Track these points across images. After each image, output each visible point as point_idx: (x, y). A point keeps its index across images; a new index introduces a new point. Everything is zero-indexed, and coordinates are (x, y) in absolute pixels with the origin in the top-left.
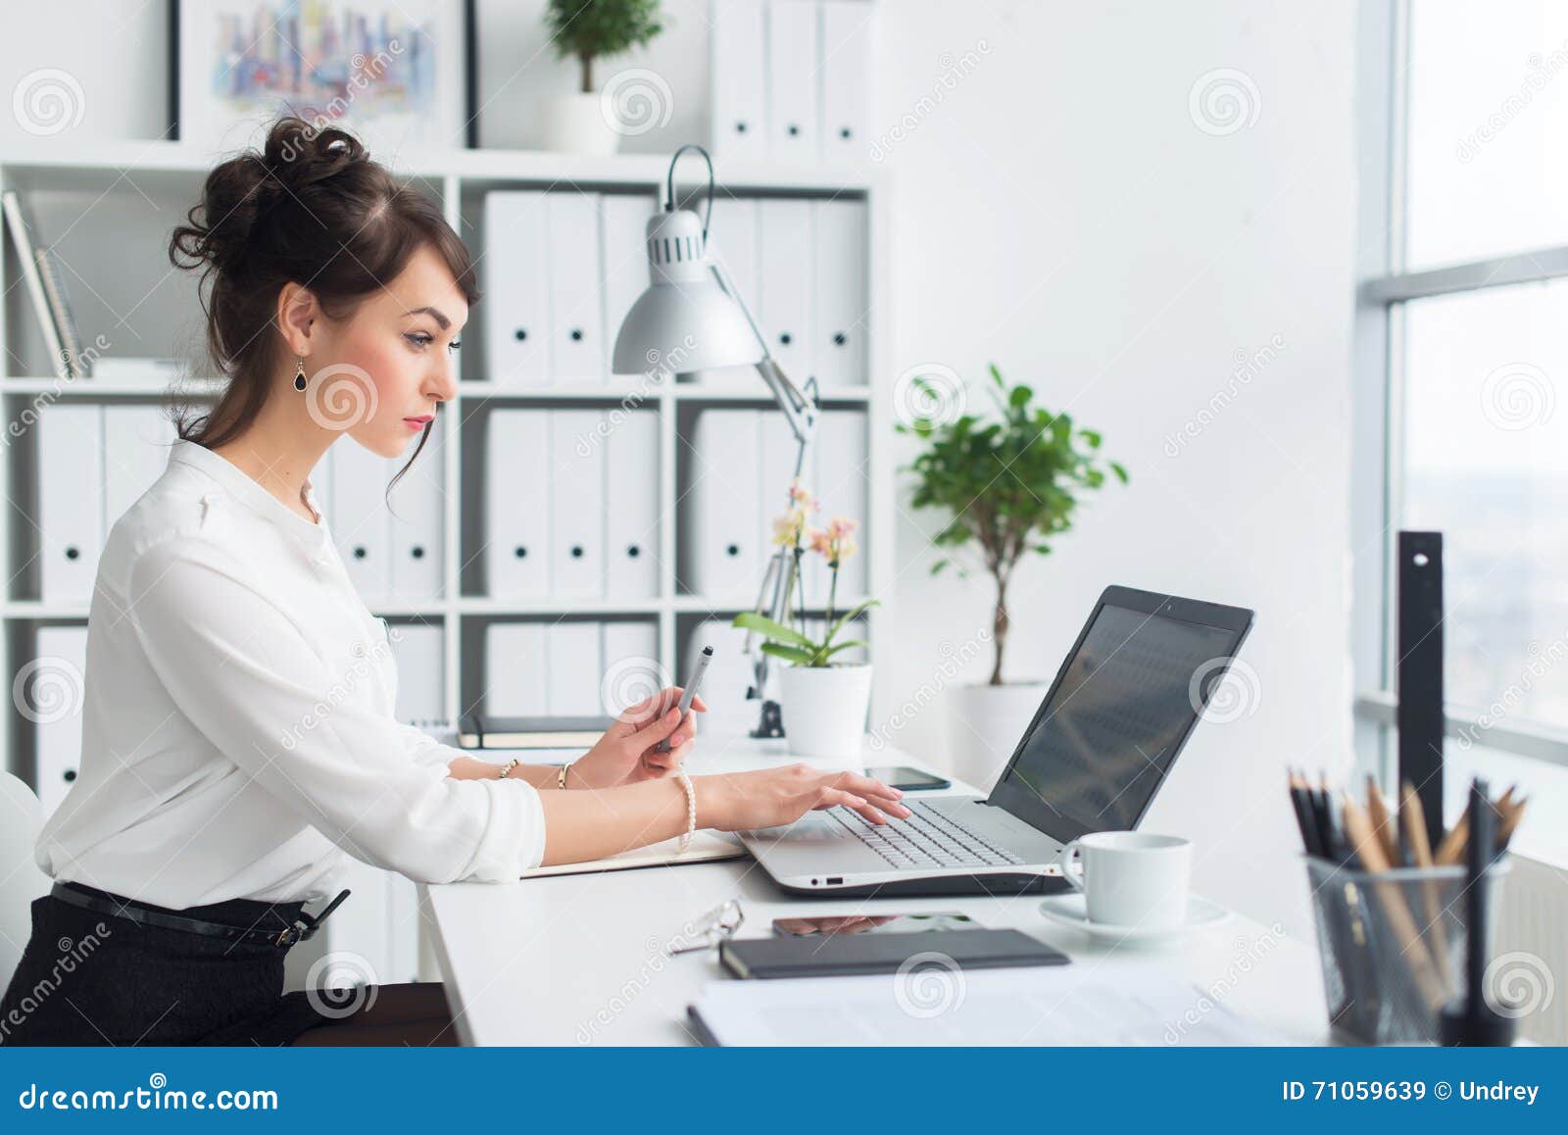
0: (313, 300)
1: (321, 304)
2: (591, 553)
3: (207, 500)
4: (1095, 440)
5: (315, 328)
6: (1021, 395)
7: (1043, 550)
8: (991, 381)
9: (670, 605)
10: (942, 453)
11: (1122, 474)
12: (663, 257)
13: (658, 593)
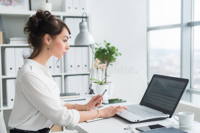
0: (50, 36)
1: (51, 36)
2: (52, 67)
3: (32, 66)
4: (117, 50)
5: (50, 41)
6: (108, 44)
7: (112, 65)
8: (104, 42)
9: (63, 74)
10: (97, 52)
11: (120, 54)
12: (82, 28)
13: (62, 72)
